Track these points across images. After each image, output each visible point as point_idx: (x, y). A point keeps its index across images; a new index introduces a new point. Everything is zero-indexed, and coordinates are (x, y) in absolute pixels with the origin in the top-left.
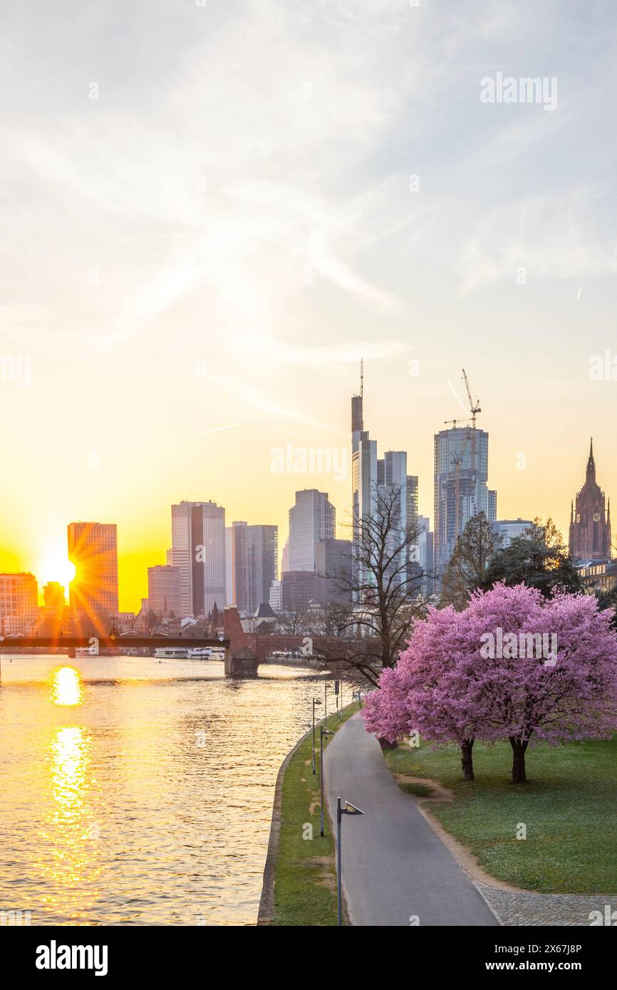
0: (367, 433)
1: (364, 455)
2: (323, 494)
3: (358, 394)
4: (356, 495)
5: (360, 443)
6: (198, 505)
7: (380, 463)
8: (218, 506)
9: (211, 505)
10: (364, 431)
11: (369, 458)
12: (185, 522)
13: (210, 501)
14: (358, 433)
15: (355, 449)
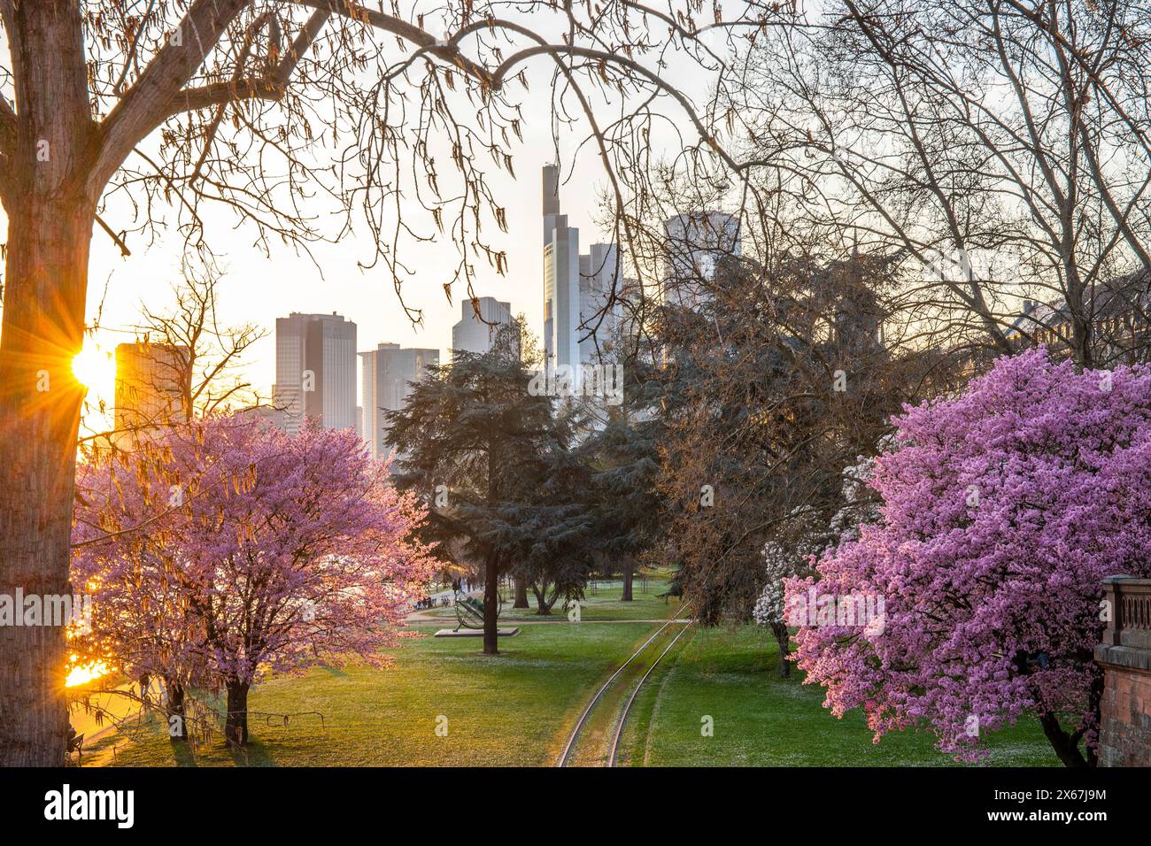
0: (565, 217)
1: (560, 249)
2: (503, 304)
3: (552, 161)
4: (549, 305)
5: (555, 231)
6: (316, 319)
7: (583, 260)
8: (346, 320)
9: (336, 319)
10: (561, 213)
11: (568, 254)
12: (297, 343)
13: (335, 313)
14: (553, 217)
15: (547, 240)
